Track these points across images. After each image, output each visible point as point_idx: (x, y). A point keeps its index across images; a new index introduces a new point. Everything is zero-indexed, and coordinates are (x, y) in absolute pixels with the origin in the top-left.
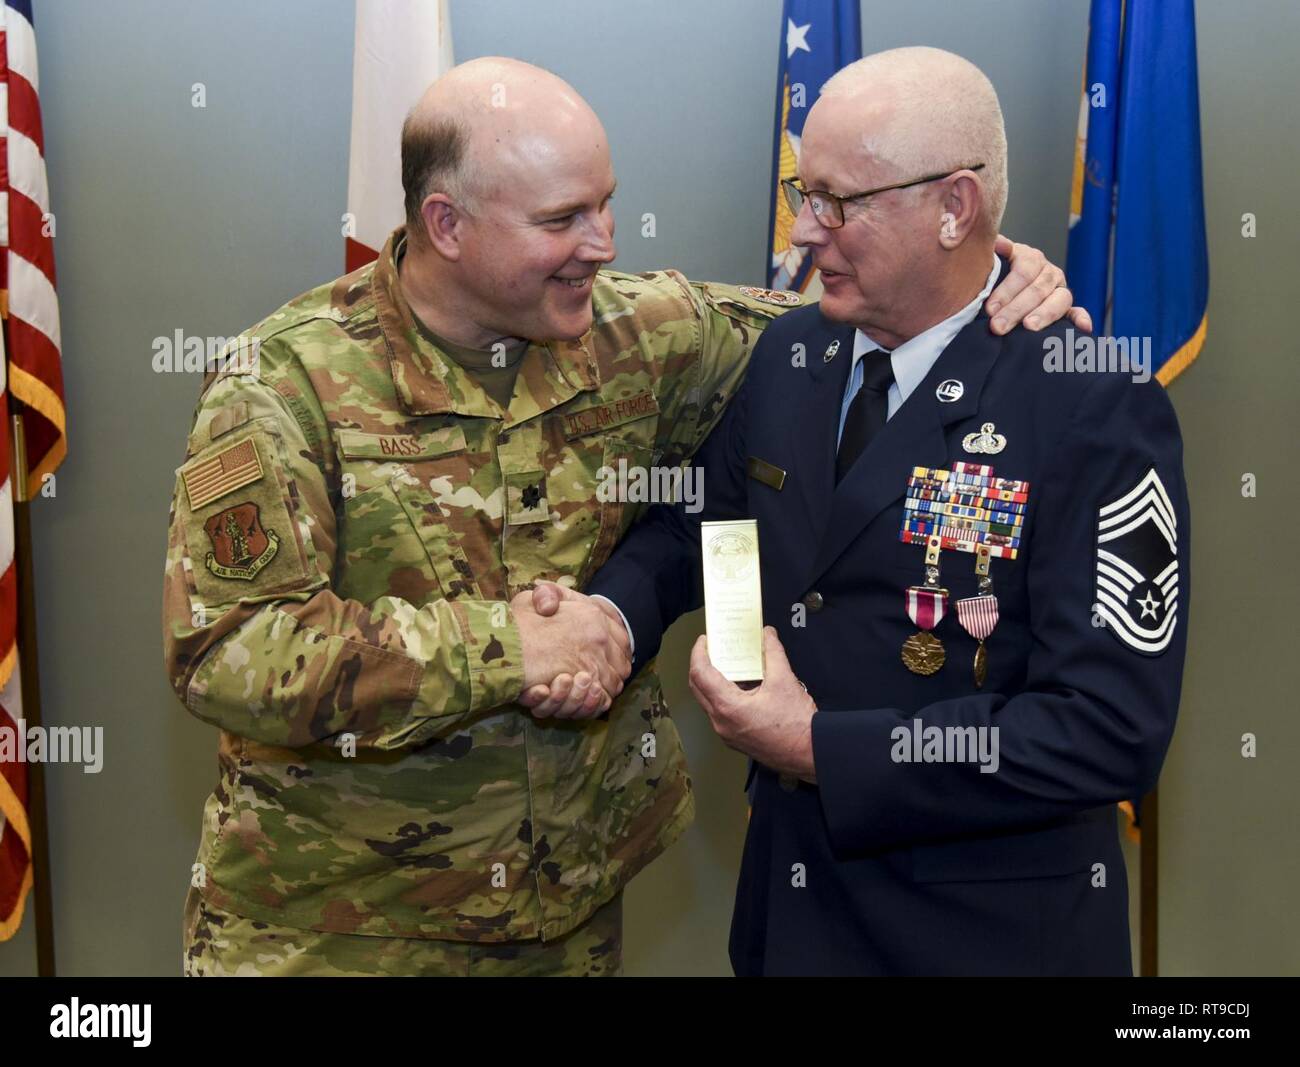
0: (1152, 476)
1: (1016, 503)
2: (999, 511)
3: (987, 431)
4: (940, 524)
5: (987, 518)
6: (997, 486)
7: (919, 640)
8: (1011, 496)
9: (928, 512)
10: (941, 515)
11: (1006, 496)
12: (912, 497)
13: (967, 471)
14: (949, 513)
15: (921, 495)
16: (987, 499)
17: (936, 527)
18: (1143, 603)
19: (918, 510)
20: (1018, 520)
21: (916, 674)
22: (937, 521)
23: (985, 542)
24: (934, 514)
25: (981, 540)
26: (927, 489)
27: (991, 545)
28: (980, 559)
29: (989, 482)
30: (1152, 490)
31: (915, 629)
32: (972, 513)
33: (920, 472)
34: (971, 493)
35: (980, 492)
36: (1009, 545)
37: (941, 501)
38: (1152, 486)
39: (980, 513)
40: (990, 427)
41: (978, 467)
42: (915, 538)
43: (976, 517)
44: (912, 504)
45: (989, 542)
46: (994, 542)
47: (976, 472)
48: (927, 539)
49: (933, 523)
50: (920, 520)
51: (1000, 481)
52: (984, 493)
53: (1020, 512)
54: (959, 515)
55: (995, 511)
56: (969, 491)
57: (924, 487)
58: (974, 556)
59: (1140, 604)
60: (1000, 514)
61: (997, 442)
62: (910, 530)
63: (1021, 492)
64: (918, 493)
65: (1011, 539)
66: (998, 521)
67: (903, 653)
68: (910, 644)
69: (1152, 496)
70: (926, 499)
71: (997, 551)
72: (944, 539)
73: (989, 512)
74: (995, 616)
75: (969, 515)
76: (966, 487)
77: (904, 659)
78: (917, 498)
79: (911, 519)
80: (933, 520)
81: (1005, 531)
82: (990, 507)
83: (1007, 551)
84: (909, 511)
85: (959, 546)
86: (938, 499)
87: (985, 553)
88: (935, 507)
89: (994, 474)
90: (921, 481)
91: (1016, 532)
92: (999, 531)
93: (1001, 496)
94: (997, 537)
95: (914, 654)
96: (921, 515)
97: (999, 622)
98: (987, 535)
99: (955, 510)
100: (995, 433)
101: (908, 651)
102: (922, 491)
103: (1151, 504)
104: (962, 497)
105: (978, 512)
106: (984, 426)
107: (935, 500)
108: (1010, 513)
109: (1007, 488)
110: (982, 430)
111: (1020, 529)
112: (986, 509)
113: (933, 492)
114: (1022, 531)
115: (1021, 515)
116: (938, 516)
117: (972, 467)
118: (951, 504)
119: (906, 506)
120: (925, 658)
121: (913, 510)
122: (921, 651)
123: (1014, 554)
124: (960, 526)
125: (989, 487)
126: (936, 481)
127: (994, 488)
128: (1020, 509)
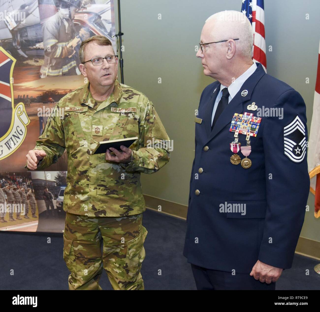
0: (297, 118)
1: (258, 123)
2: (253, 125)
3: (253, 104)
4: (239, 127)
5: (250, 126)
6: (254, 119)
7: (234, 156)
8: (257, 121)
9: (236, 124)
10: (240, 125)
11: (256, 121)
12: (233, 120)
13: (247, 115)
14: (241, 125)
15: (235, 120)
16: (251, 122)
17: (238, 128)
18: (296, 150)
19: (234, 124)
20: (258, 127)
21: (234, 165)
22: (238, 127)
23: (249, 132)
24: (238, 125)
25: (248, 132)
26: (237, 119)
27: (250, 133)
28: (247, 136)
29: (252, 117)
30: (298, 121)
31: (233, 153)
32: (247, 125)
33: (236, 114)
34: (247, 120)
35: (249, 120)
36: (255, 133)
37: (240, 122)
38: (297, 120)
39: (249, 125)
40: (254, 103)
41: (250, 114)
42: (233, 130)
43: (248, 126)
44: (233, 122)
45: (250, 132)
46: (251, 132)
47: (249, 115)
48: (235, 131)
49: (237, 127)
50: (235, 126)
51: (255, 117)
52: (250, 120)
53: (258, 125)
54: (244, 125)
55: (252, 124)
56: (247, 119)
57: (236, 118)
58: (246, 135)
59: (295, 151)
60: (253, 126)
61: (255, 107)
62: (232, 129)
63: (259, 120)
64: (235, 119)
65: (255, 132)
66: (253, 127)
67: (231, 160)
68: (232, 157)
69: (297, 123)
70: (236, 121)
71: (252, 135)
72: (240, 131)
73: (251, 125)
74: (250, 151)
75: (246, 125)
76: (246, 118)
77: (231, 161)
78: (234, 121)
79: (232, 126)
80: (237, 126)
81: (254, 130)
82: (251, 124)
83: (254, 135)
84: (232, 124)
85: (243, 133)
86: (239, 121)
87: (249, 135)
88: (238, 123)
89: (254, 116)
90: (236, 116)
91: (257, 130)
92: (253, 130)
93: (254, 121)
94: (252, 131)
95: (233, 160)
96: (235, 125)
97: (251, 152)
98: (250, 130)
99: (243, 124)
100: (255, 105)
101: (232, 159)
102: (236, 119)
103: (297, 125)
104: (245, 121)
105: (248, 125)
106: (253, 103)
107: (238, 121)
108: (256, 125)
109: (256, 119)
110: (252, 104)
111: (258, 129)
112: (250, 124)
113: (238, 119)
114: (258, 130)
115: (259, 126)
116: (239, 125)
117: (248, 114)
118: (242, 123)
119: (232, 123)
120: (236, 161)
121: (233, 124)
122: (235, 159)
123: (256, 136)
124: (244, 128)
125: (252, 119)
126: (239, 117)
127: (253, 119)
128: (259, 124)
